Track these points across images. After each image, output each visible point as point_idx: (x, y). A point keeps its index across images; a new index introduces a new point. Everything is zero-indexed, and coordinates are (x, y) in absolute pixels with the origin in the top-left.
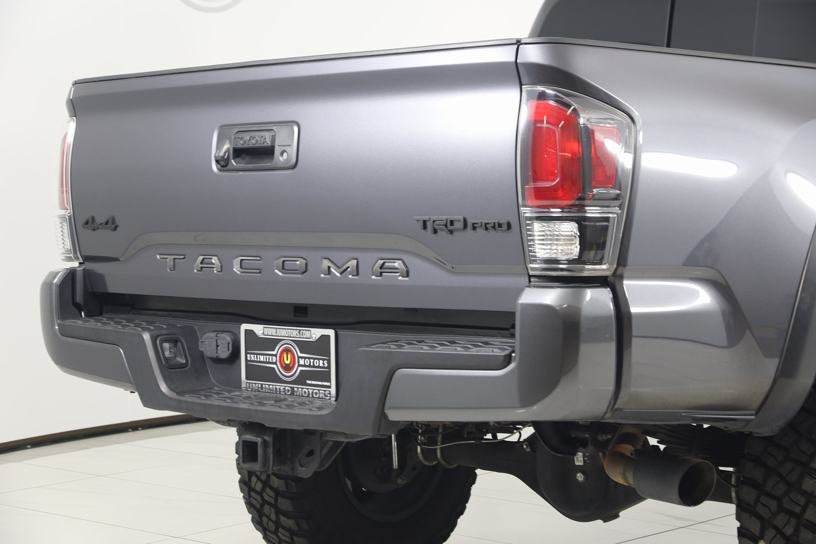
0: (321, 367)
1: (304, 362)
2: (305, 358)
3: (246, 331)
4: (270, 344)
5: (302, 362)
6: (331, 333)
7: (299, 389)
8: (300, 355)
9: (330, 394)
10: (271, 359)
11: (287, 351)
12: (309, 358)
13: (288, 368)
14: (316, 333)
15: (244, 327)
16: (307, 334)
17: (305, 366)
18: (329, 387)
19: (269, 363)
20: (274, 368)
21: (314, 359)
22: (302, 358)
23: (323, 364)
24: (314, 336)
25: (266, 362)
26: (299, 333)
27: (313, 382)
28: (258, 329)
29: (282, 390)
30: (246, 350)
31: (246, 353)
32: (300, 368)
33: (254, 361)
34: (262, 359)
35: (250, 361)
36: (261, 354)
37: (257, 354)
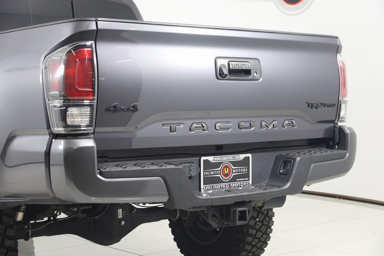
0: (244, 172)
1: (235, 171)
2: (236, 169)
3: (204, 160)
4: (217, 165)
5: (234, 171)
6: (250, 155)
7: (233, 184)
8: (233, 168)
9: (249, 183)
10: (217, 172)
11: (226, 167)
12: (238, 169)
13: (226, 175)
14: (242, 156)
15: (203, 158)
16: (238, 158)
17: (236, 173)
18: (249, 180)
19: (217, 174)
20: (219, 176)
21: (241, 169)
22: (234, 169)
23: (245, 170)
24: (241, 158)
25: (215, 174)
26: (233, 157)
27: (240, 180)
28: (211, 159)
29: (224, 186)
30: (204, 170)
31: (204, 172)
32: (233, 174)
33: (208, 175)
34: (212, 173)
35: (206, 175)
36: (212, 171)
37: (209, 171)
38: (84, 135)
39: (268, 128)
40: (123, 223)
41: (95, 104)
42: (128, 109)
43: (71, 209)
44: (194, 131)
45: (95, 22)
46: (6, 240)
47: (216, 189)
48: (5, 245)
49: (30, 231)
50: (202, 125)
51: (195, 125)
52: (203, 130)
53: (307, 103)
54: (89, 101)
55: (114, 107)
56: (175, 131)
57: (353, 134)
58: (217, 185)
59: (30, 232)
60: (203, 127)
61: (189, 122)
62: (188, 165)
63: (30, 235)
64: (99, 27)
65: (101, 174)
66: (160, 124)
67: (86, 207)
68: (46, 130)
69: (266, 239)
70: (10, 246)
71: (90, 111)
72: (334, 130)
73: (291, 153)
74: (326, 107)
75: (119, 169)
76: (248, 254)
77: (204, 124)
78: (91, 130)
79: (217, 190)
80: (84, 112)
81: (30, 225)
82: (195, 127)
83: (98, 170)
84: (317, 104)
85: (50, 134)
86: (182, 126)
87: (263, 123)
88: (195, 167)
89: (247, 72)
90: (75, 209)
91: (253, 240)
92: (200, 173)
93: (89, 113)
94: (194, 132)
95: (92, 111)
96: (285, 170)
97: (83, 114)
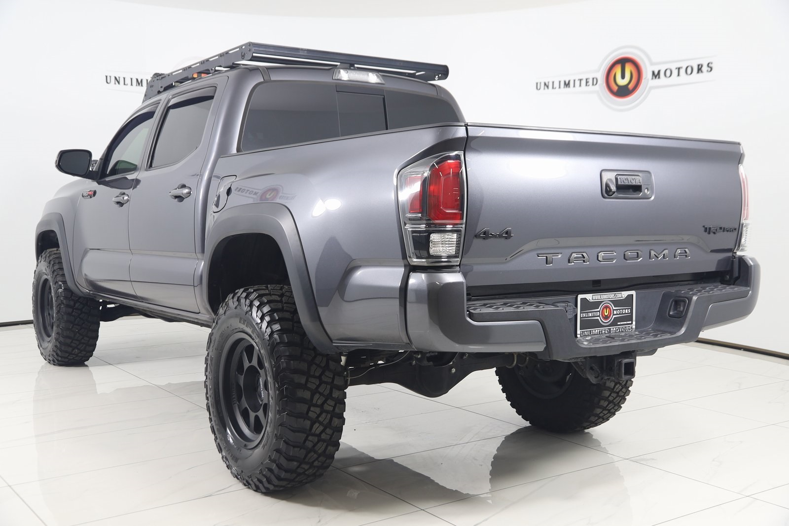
0: (627, 314)
1: (617, 312)
2: (617, 310)
3: (581, 299)
4: (596, 304)
5: (615, 312)
6: (633, 293)
7: (613, 329)
8: (614, 308)
9: (632, 328)
10: (596, 314)
11: (606, 307)
12: (620, 309)
13: (606, 318)
14: (625, 294)
15: (580, 297)
16: (619, 295)
17: (617, 314)
18: (632, 323)
19: (595, 316)
20: (598, 319)
21: (623, 309)
22: (615, 310)
23: (628, 311)
24: (623, 296)
25: (593, 317)
26: (615, 295)
27: (622, 323)
28: (589, 297)
29: (603, 331)
30: (581, 311)
31: (581, 313)
32: (614, 316)
33: (586, 317)
34: (590, 315)
35: (583, 318)
36: (590, 312)
37: (587, 313)
38: (449, 268)
39: (658, 258)
40: (454, 370)
41: (463, 230)
42: (500, 236)
43: (415, 356)
44: (574, 262)
45: (465, 127)
46: (334, 390)
47: (594, 334)
48: (334, 396)
49: (349, 379)
50: (582, 255)
51: (574, 255)
52: (584, 261)
53: (704, 226)
54: (452, 226)
55: (485, 233)
56: (552, 263)
57: (757, 266)
58: (595, 330)
59: (349, 381)
60: (584, 258)
61: (568, 252)
62: (564, 304)
63: (349, 383)
64: (470, 134)
65: (471, 316)
66: (534, 253)
67: (433, 354)
68: (402, 260)
69: (625, 393)
70: (338, 397)
71: (457, 239)
72: (733, 261)
73: (683, 290)
74: (726, 232)
75: (491, 310)
76: (603, 411)
77: (584, 254)
78: (457, 261)
79: (596, 336)
80: (448, 240)
81: (349, 372)
82: (575, 258)
83: (468, 311)
84: (716, 228)
85: (405, 266)
86: (560, 256)
87: (653, 253)
88: (572, 308)
89: (637, 188)
90: (419, 356)
91: (610, 395)
92: (576, 316)
93: (456, 240)
94: (573, 264)
95: (459, 238)
96: (675, 312)
97: (447, 241)
